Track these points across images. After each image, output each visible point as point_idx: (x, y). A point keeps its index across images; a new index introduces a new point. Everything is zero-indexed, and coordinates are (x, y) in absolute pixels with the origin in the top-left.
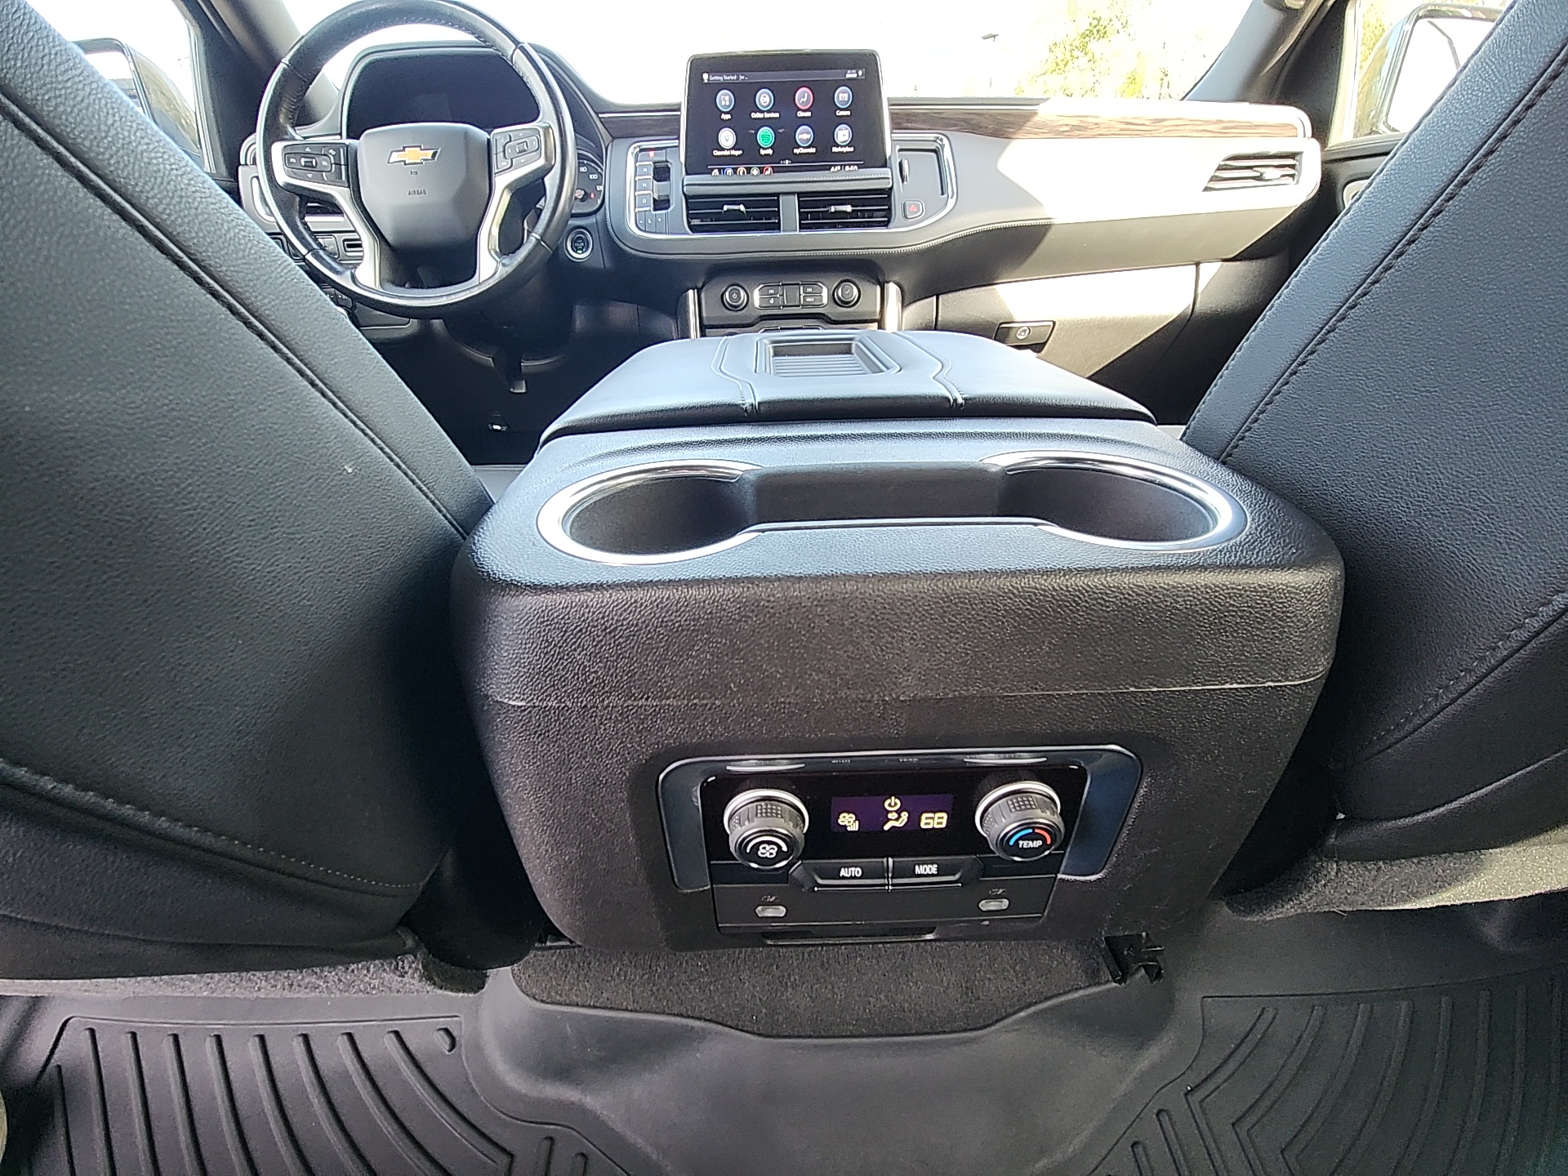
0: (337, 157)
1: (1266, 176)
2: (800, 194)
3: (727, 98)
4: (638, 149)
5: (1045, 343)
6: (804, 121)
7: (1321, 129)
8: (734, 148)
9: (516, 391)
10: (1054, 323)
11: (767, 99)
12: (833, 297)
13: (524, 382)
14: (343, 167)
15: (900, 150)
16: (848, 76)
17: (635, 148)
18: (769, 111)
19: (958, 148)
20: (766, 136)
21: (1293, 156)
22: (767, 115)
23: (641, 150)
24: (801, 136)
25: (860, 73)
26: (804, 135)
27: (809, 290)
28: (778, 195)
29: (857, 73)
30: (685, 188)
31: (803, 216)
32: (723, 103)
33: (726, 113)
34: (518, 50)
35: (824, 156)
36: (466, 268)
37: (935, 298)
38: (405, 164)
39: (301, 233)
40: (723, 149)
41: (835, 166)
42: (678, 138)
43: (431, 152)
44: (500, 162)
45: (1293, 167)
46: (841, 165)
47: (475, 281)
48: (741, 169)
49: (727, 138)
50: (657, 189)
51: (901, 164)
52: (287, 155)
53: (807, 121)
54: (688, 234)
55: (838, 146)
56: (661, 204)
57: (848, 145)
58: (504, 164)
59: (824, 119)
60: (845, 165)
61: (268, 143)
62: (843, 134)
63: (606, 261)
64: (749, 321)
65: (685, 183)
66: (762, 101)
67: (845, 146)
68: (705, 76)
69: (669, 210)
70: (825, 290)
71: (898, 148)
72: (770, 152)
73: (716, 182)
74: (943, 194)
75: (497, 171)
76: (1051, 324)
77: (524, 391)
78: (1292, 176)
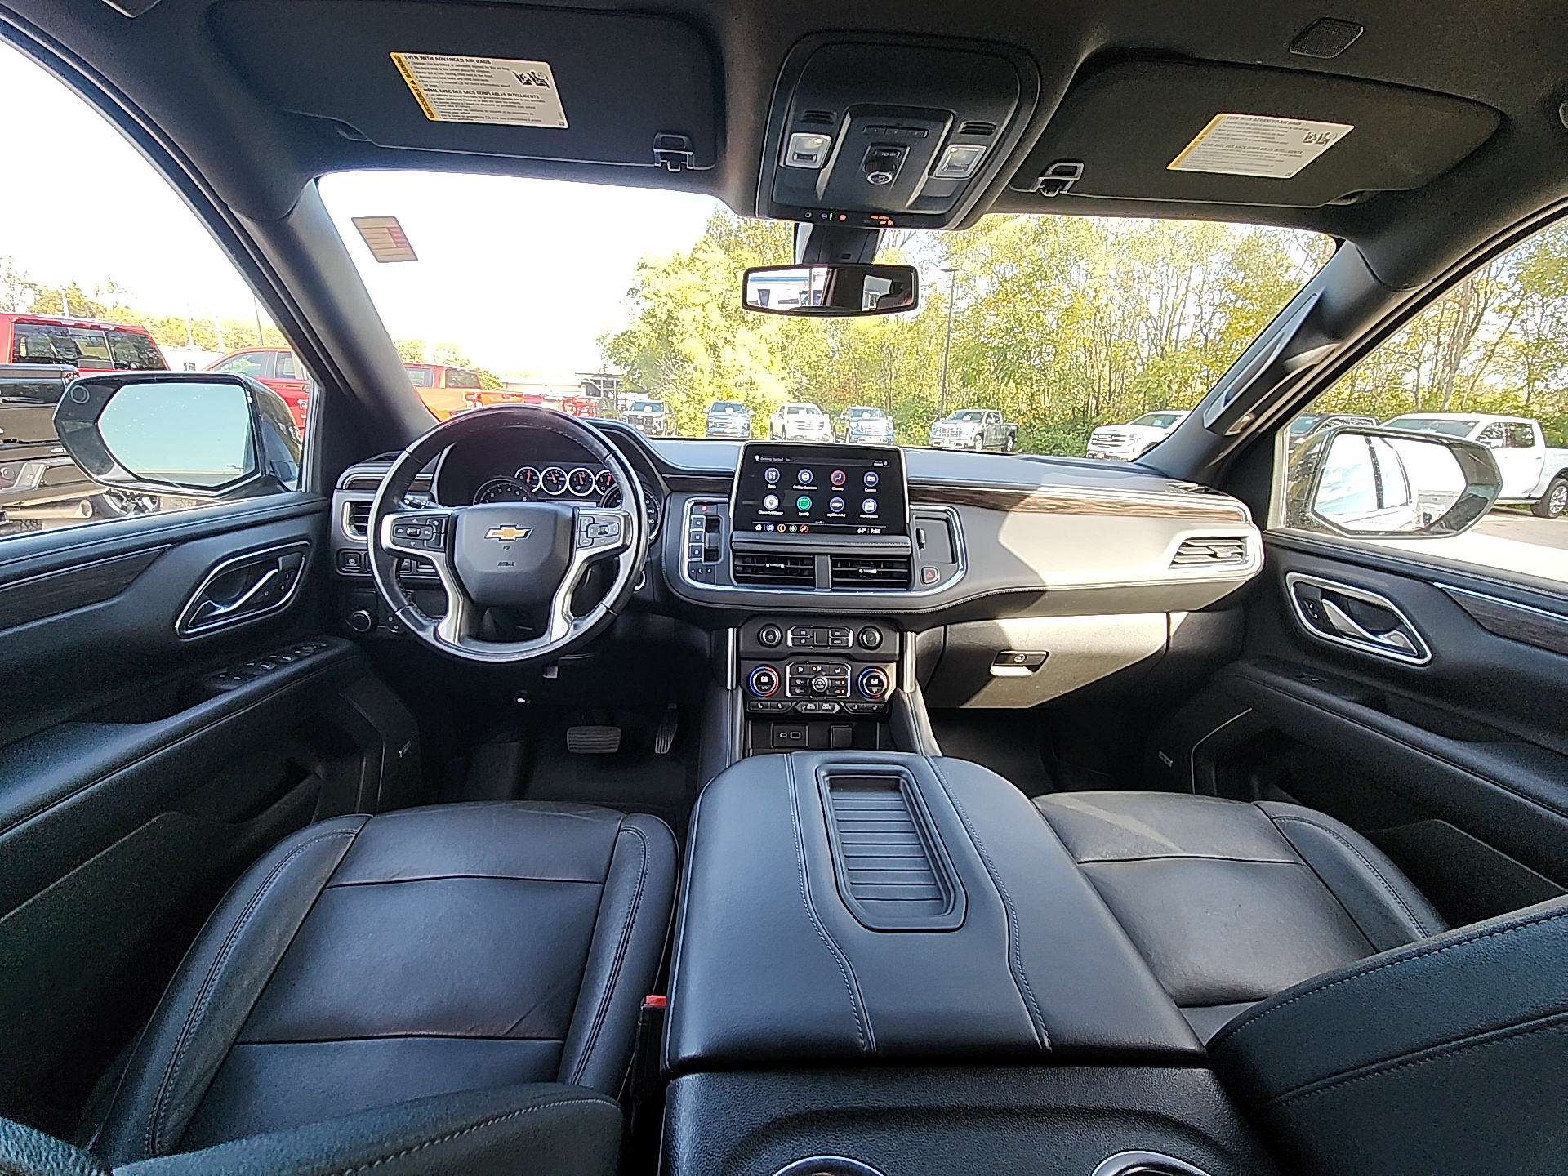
0: (439, 528)
1: (1220, 555)
2: (832, 555)
3: (774, 474)
4: (693, 503)
5: (1039, 666)
6: (837, 494)
7: (1260, 519)
8: (776, 510)
9: (548, 677)
10: (1048, 653)
11: (808, 477)
12: (858, 641)
13: (556, 669)
14: (443, 536)
15: (917, 518)
16: (875, 464)
17: (690, 502)
18: (807, 485)
19: (965, 518)
20: (804, 503)
21: (1239, 538)
22: (806, 488)
23: (696, 504)
24: (834, 505)
25: (886, 463)
26: (836, 504)
27: (837, 634)
28: (814, 554)
29: (883, 463)
30: (733, 544)
31: (834, 574)
32: (770, 477)
33: (772, 484)
34: (611, 455)
35: (852, 522)
36: (539, 625)
37: (942, 628)
38: (500, 540)
39: (396, 593)
40: (767, 510)
41: (861, 528)
42: (730, 497)
43: (524, 531)
44: (582, 539)
45: (1240, 546)
46: (867, 528)
47: (544, 640)
48: (781, 527)
49: (771, 502)
50: (707, 539)
51: (918, 531)
52: (396, 526)
53: (839, 494)
54: (733, 585)
55: (864, 513)
56: (711, 553)
57: (874, 514)
58: (587, 541)
59: (854, 494)
60: (870, 528)
61: (381, 514)
62: (869, 506)
63: (656, 594)
64: (783, 657)
65: (733, 540)
66: (803, 478)
67: (871, 514)
68: (757, 457)
69: (719, 562)
70: (851, 634)
71: (915, 516)
72: (807, 514)
73: (762, 539)
74: (954, 562)
75: (578, 546)
76: (1045, 653)
77: (555, 677)
78: (1241, 554)
